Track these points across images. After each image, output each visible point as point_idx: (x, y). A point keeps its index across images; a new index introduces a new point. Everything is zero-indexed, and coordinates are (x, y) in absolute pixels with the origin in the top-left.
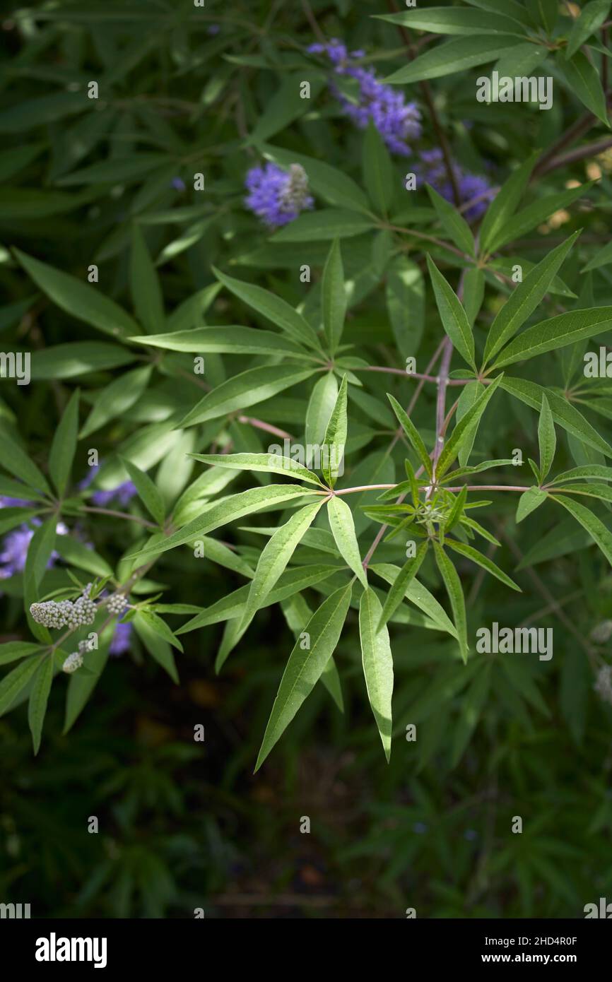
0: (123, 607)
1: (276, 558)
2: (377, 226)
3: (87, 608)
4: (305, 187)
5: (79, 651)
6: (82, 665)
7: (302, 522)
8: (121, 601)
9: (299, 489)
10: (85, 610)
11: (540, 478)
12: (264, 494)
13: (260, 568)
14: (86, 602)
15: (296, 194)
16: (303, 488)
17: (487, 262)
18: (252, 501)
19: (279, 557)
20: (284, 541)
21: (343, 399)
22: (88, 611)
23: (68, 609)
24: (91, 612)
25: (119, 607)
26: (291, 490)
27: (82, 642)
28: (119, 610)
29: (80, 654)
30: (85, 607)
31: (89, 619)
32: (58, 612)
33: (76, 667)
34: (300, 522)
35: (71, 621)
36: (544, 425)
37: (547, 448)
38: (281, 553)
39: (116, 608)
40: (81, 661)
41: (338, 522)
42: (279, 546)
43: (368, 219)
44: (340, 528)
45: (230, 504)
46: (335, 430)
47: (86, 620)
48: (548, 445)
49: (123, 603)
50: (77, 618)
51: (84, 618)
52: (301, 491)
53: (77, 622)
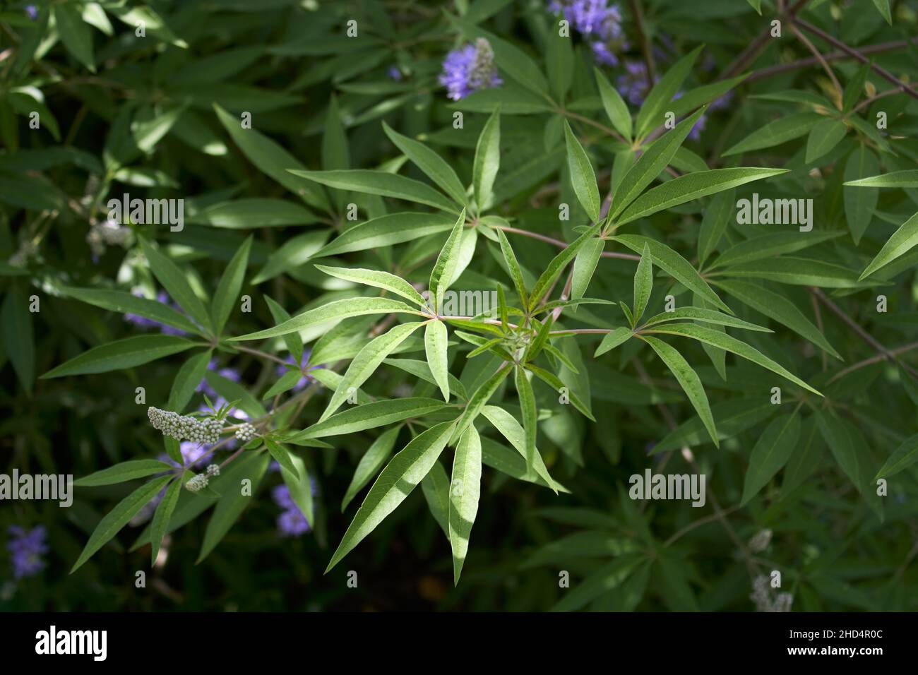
0: (250, 435)
1: (367, 363)
2: (552, 110)
3: (213, 428)
4: (490, 63)
5: (206, 474)
6: (207, 486)
7: (400, 335)
8: (250, 429)
9: (404, 307)
10: (210, 430)
11: (633, 324)
12: (370, 305)
13: (351, 369)
14: (212, 422)
15: (482, 70)
16: (409, 307)
17: (641, 145)
18: (356, 308)
19: (371, 362)
20: (379, 349)
21: (459, 231)
22: (213, 431)
23: (190, 423)
24: (216, 432)
25: (247, 434)
26: (396, 306)
27: (211, 466)
28: (247, 437)
29: (207, 476)
30: (211, 427)
31: (213, 439)
32: (177, 422)
33: (200, 487)
34: (398, 335)
35: (193, 436)
36: (643, 272)
37: (643, 292)
38: (374, 360)
39: (244, 435)
40: (206, 483)
41: (433, 340)
42: (373, 353)
43: (546, 103)
44: (434, 345)
45: (336, 307)
46: (447, 258)
47: (210, 440)
48: (644, 290)
49: (251, 431)
50: (199, 434)
51: (209, 437)
52: (406, 309)
53: (198, 437)
